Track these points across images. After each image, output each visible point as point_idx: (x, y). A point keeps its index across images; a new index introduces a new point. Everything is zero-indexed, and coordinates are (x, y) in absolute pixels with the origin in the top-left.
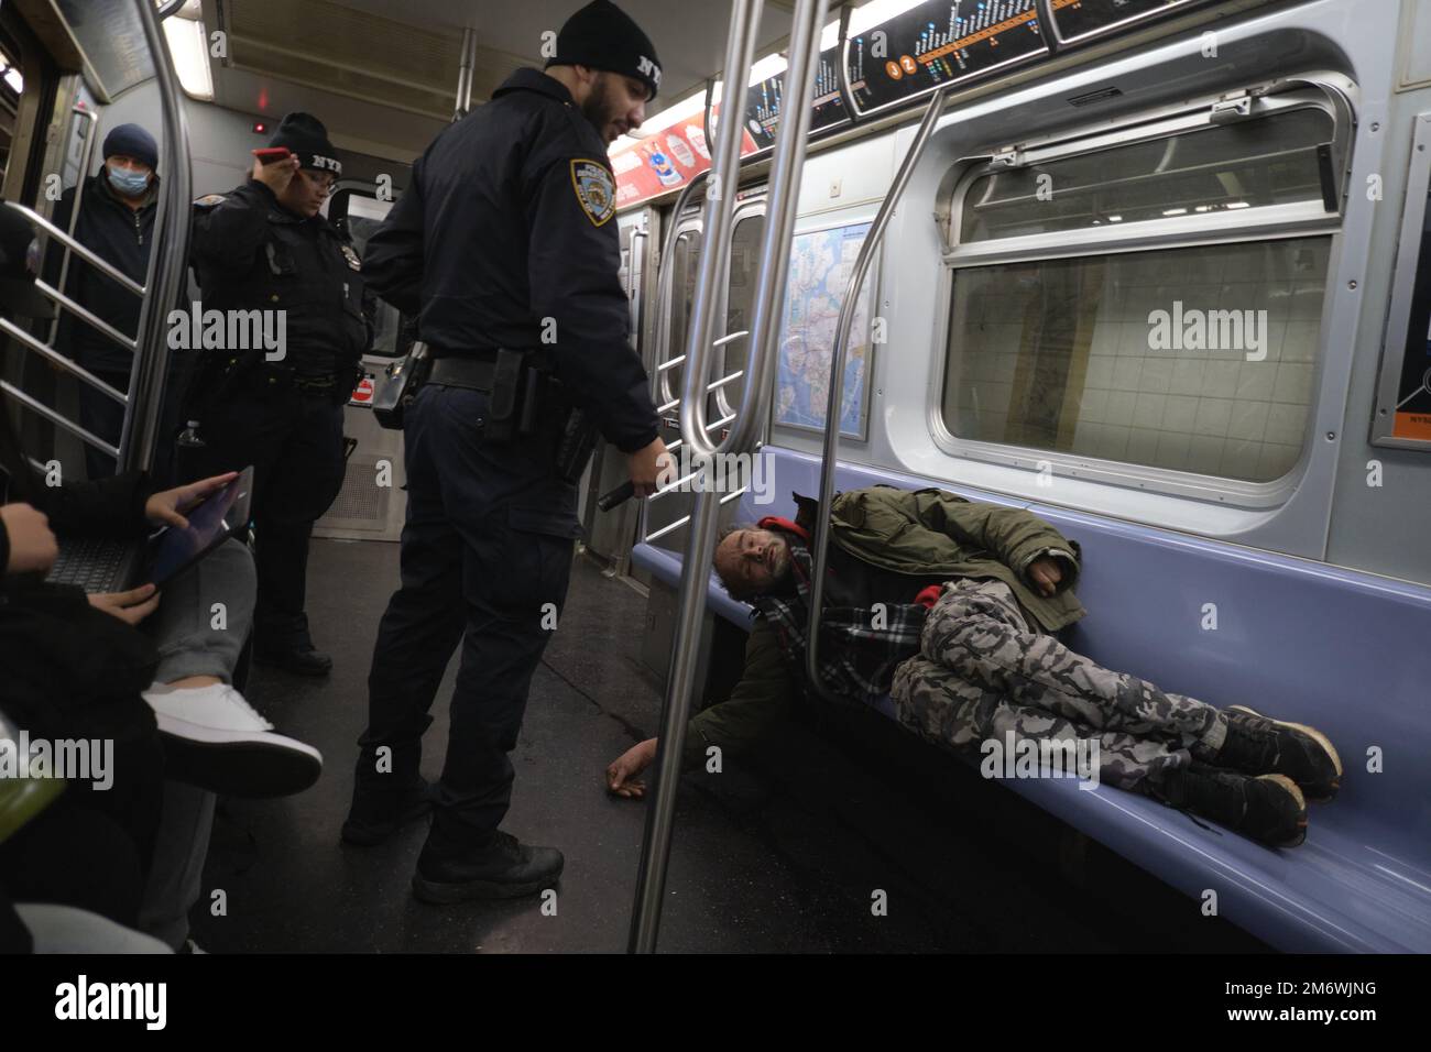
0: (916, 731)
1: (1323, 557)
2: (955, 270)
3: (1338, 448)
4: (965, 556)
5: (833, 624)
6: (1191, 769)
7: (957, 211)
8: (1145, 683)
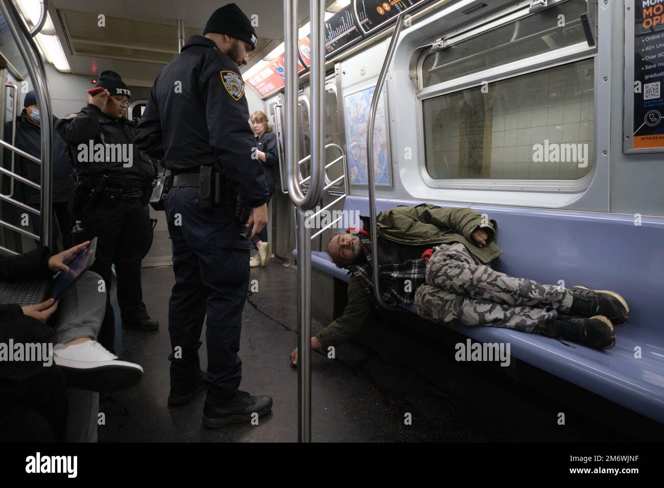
0: (428, 319)
1: (609, 211)
2: (423, 101)
3: (609, 158)
4: (443, 233)
5: (385, 273)
6: (558, 319)
7: (420, 72)
8: (532, 281)
